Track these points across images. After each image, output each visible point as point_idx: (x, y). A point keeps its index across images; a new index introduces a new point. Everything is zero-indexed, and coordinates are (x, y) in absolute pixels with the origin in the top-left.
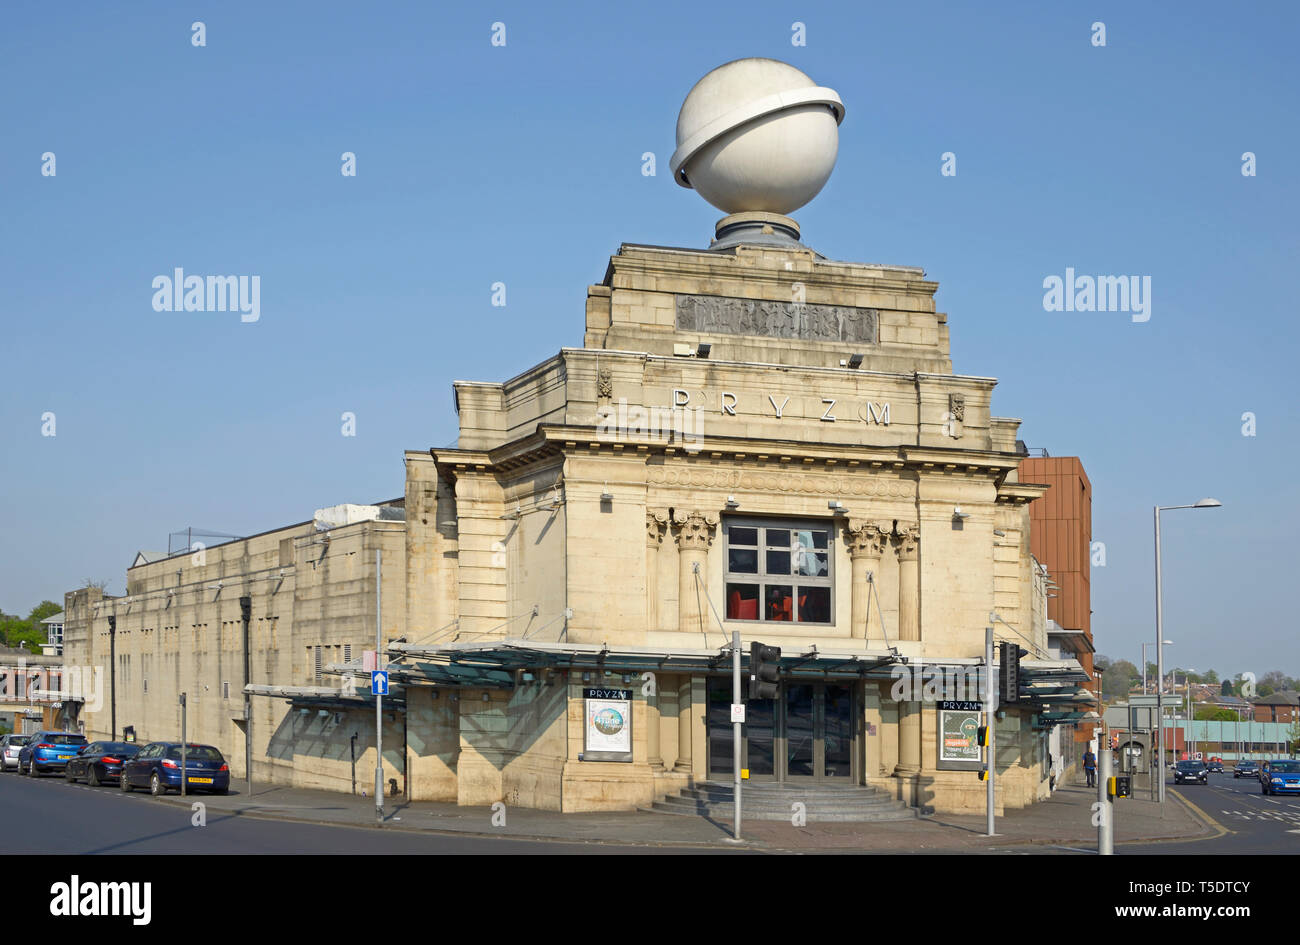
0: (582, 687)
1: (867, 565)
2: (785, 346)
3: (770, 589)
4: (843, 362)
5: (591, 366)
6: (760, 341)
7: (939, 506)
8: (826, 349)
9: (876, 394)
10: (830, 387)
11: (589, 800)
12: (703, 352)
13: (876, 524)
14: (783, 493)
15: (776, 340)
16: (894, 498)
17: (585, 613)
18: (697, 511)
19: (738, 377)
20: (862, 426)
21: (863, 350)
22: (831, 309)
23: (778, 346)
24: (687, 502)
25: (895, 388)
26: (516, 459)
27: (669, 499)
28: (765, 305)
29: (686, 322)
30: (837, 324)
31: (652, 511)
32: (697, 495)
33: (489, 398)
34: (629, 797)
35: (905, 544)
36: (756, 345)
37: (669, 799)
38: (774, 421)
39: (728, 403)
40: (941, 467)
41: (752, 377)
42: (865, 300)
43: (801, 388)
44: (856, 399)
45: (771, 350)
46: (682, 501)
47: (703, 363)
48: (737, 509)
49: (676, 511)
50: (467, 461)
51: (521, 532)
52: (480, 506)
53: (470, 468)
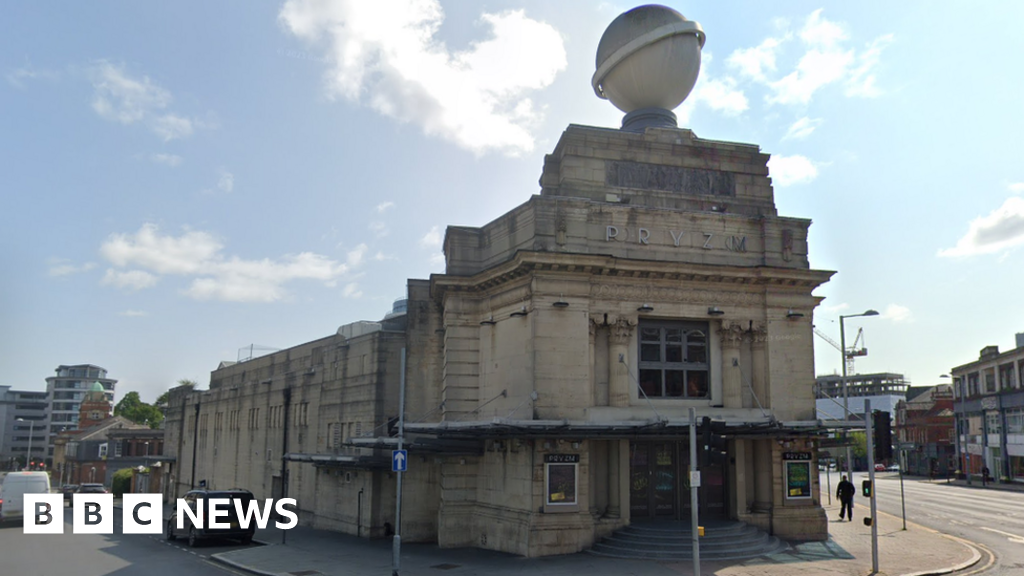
0: (542, 453)
1: (735, 354)
2: (677, 197)
3: (669, 373)
4: (714, 208)
5: (553, 209)
6: (662, 193)
7: (779, 309)
8: (703, 200)
9: (737, 231)
10: (707, 227)
11: (547, 546)
12: (625, 201)
13: (739, 323)
14: (679, 301)
15: (672, 192)
16: (750, 305)
17: (546, 395)
18: (623, 315)
19: (649, 218)
20: (727, 253)
21: (727, 200)
22: (704, 172)
23: (673, 196)
24: (617, 309)
25: (748, 227)
26: (492, 280)
27: (602, 306)
28: (664, 169)
29: (613, 180)
30: (708, 183)
31: (592, 316)
32: (623, 304)
33: (471, 238)
34: (576, 541)
35: (756, 338)
36: (659, 196)
38: (671, 249)
39: (641, 236)
40: (780, 281)
41: (658, 218)
42: (726, 167)
43: (690, 226)
44: (723, 233)
45: (669, 200)
46: (612, 309)
47: (625, 209)
48: (651, 313)
49: (609, 316)
50: (456, 283)
51: (493, 335)
52: (463, 317)
53: (457, 289)
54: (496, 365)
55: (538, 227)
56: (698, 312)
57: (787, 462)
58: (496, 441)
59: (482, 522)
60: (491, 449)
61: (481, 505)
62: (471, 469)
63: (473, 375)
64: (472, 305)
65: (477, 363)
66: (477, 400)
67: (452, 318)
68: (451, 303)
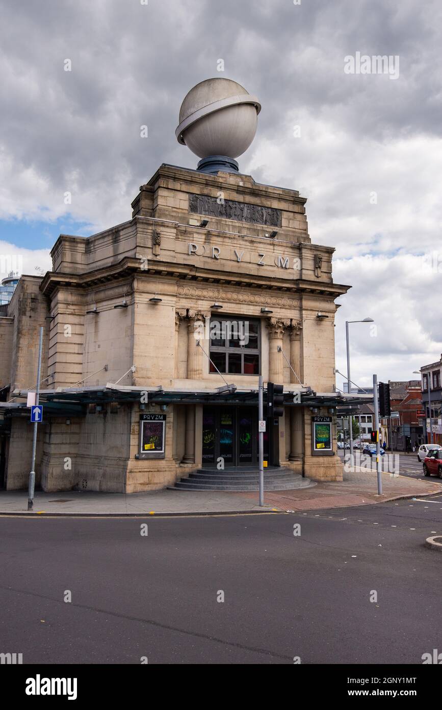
0: (138, 414)
1: (279, 343)
2: (240, 225)
3: (231, 356)
4: (267, 235)
5: (150, 228)
6: (229, 221)
7: (311, 312)
8: (259, 228)
9: (282, 252)
10: (262, 248)
11: (141, 484)
12: (204, 224)
13: (283, 321)
14: (240, 302)
15: (236, 221)
16: (290, 307)
17: (142, 369)
18: (200, 311)
19: (220, 239)
20: (275, 269)
21: (276, 229)
22: (260, 208)
23: (237, 225)
24: (195, 306)
25: (290, 250)
26: (98, 279)
27: (185, 303)
28: (230, 203)
29: (193, 208)
30: (263, 216)
31: (178, 310)
32: (200, 302)
33: (79, 245)
34: (162, 480)
35: (295, 332)
36: (227, 223)
37: (182, 480)
38: (235, 263)
39: (215, 253)
40: (313, 291)
41: (227, 240)
42: (276, 205)
43: (249, 247)
44: (273, 254)
45: (234, 227)
46: (192, 305)
47: (204, 231)
48: (220, 310)
49: (190, 310)
50: (67, 280)
51: (96, 322)
52: (71, 307)
53: (68, 284)
54: (99, 346)
55: (138, 240)
56: (253, 311)
57: (315, 423)
58: (98, 405)
59: (83, 470)
60: (93, 412)
61: (83, 456)
62: (74, 428)
63: (78, 354)
64: (79, 298)
65: (82, 344)
66: (81, 373)
67: (61, 308)
68: (61, 296)
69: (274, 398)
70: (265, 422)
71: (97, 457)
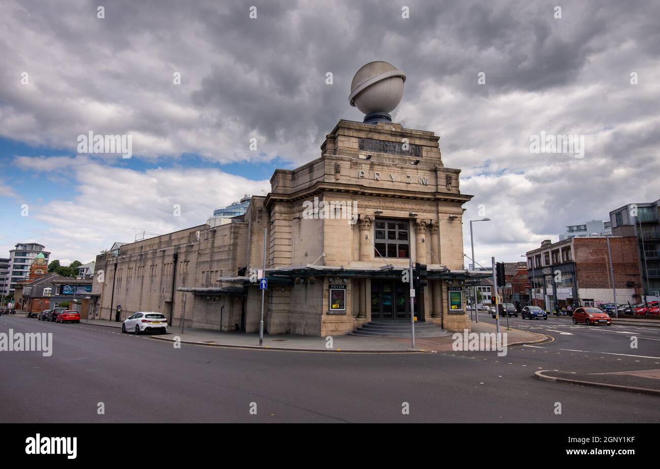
0: (328, 284)
1: (423, 236)
2: (393, 157)
3: (390, 245)
4: (412, 163)
5: (333, 162)
6: (386, 155)
7: (445, 214)
8: (406, 158)
9: (423, 174)
10: (409, 172)
11: (331, 331)
12: (369, 158)
13: (425, 221)
14: (395, 209)
15: (390, 155)
16: (430, 212)
17: (330, 255)
18: (368, 215)
19: (380, 167)
20: (419, 185)
21: (418, 159)
23: (391, 157)
24: (364, 212)
25: (429, 172)
26: (300, 197)
28: (386, 143)
29: (362, 148)
30: (409, 150)
32: (367, 210)
33: (288, 175)
34: (344, 329)
35: (434, 228)
37: (358, 329)
38: (391, 183)
39: (376, 176)
40: (446, 200)
41: (385, 167)
42: (417, 142)
43: (400, 172)
44: (417, 176)
45: (389, 158)
46: (362, 212)
47: (369, 162)
48: (381, 215)
49: (361, 216)
50: (281, 198)
51: (299, 225)
52: (283, 215)
53: (281, 201)
54: (302, 240)
55: (326, 170)
56: (404, 214)
57: (450, 291)
58: (302, 278)
59: (293, 321)
60: (298, 283)
61: (292, 312)
62: (287, 293)
63: (288, 245)
64: (289, 209)
65: (290, 239)
66: (290, 258)
67: (277, 216)
68: (277, 208)
69: (421, 274)
70: (414, 290)
71: (301, 313)
